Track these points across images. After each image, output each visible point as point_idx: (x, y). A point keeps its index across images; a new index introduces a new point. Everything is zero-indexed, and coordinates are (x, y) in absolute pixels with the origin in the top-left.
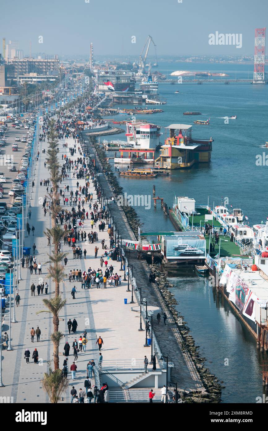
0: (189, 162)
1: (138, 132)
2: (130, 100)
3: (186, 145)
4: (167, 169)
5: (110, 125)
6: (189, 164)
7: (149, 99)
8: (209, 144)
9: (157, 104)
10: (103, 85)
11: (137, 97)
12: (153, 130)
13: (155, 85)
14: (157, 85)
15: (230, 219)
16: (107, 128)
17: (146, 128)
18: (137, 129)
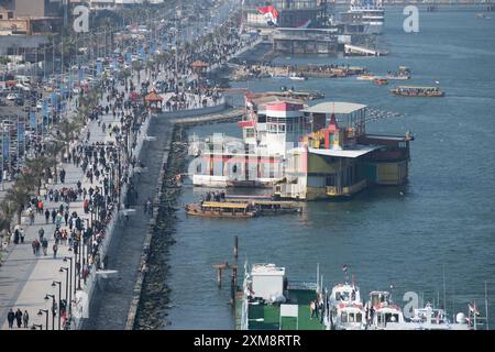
0: (347, 185)
1: (262, 119)
2: (310, 47)
3: (346, 148)
4: (297, 199)
5: (230, 102)
6: (346, 190)
7: (353, 43)
8: (402, 145)
9: (370, 54)
10: (257, 13)
11: (327, 39)
12: (293, 114)
13: (377, 13)
14: (383, 13)
15: (352, 315)
16: (221, 108)
17: (279, 109)
18: (260, 112)
